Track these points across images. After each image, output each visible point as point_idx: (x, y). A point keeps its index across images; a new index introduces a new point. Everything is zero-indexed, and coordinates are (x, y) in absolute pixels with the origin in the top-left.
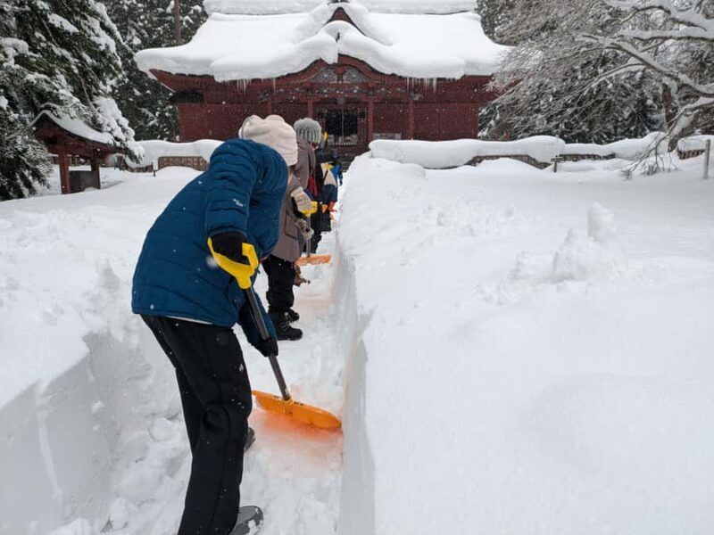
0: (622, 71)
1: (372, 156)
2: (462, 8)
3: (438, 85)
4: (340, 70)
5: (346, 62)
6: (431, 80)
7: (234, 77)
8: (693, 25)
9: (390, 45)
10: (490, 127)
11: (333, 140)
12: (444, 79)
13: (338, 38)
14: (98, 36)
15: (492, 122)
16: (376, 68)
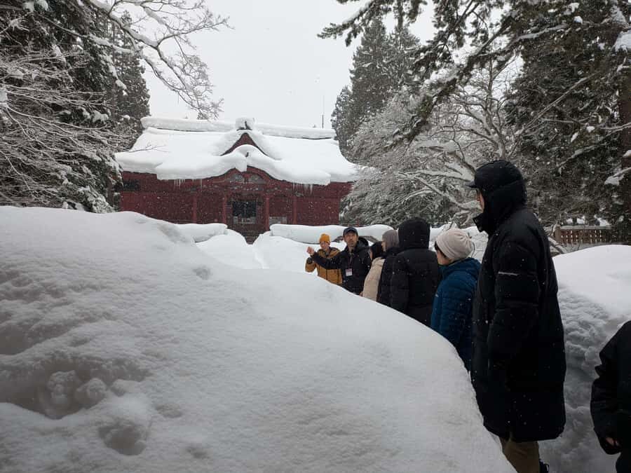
0: (421, 192)
1: (272, 235)
2: (326, 136)
3: (313, 188)
4: (247, 175)
5: (251, 170)
6: (309, 185)
7: (174, 177)
8: (456, 171)
9: (279, 159)
10: (346, 211)
11: (237, 220)
12: (317, 185)
13: (247, 156)
14: (109, 161)
15: (347, 207)
16: (272, 176)
